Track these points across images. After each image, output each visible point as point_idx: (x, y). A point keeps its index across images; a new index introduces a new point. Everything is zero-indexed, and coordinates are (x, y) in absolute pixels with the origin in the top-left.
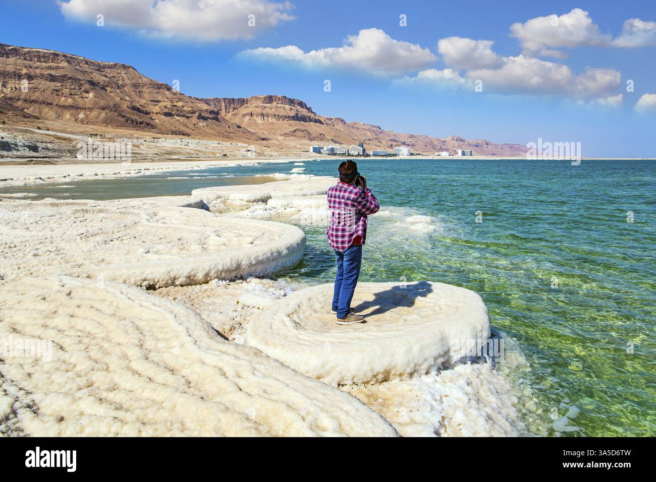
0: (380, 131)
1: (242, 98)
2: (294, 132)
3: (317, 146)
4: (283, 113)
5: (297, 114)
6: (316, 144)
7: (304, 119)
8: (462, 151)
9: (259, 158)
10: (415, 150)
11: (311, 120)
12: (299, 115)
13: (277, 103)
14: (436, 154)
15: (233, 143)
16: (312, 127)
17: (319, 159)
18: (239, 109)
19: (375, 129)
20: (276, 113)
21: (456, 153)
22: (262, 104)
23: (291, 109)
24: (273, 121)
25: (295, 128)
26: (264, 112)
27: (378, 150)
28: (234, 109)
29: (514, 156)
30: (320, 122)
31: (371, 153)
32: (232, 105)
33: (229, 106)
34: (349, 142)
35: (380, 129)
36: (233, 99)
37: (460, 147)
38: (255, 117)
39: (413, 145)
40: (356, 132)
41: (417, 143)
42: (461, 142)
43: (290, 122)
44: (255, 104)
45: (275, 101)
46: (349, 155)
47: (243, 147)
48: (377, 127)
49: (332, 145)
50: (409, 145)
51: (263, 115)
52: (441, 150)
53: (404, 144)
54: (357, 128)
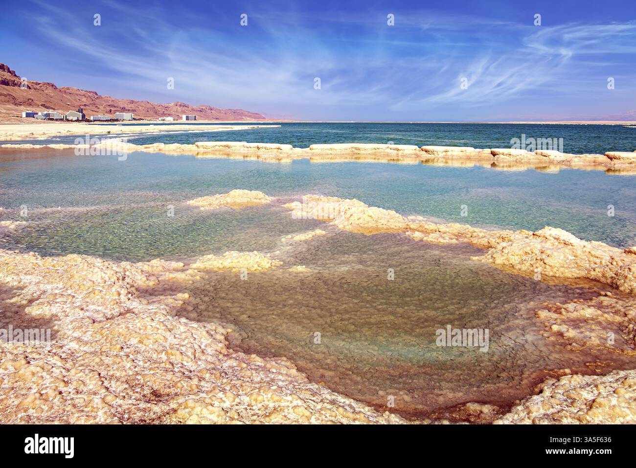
0: (96, 96)
3: (30, 112)
6: (25, 109)
8: (186, 116)
10: (136, 115)
12: (1, 79)
14: (160, 118)
19: (91, 95)
21: (181, 118)
27: (99, 116)
29: (237, 120)
31: (94, 119)
34: (65, 108)
35: (96, 94)
37: (184, 112)
39: (134, 111)
40: (69, 97)
41: (137, 108)
42: (184, 108)
48: (93, 93)
50: (129, 110)
52: (164, 114)
53: (123, 110)
54: (70, 94)
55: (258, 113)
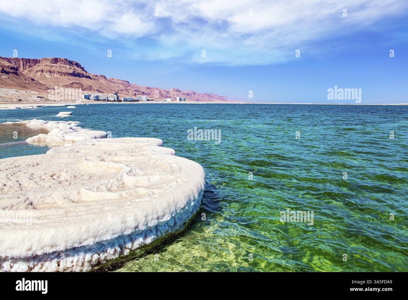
0: (128, 84)
1: (36, 59)
2: (72, 84)
3: (87, 94)
4: (64, 71)
5: (74, 72)
6: (87, 93)
7: (79, 75)
8: (180, 98)
9: (46, 102)
10: (150, 97)
11: (83, 76)
12: (76, 73)
13: (61, 64)
14: (163, 100)
15: (28, 92)
16: (84, 81)
17: (88, 104)
18: (33, 67)
19: (125, 83)
20: (60, 71)
21: (176, 99)
22: (50, 64)
23: (70, 68)
24: (57, 76)
25: (72, 82)
26: (52, 69)
27: (127, 98)
28: (30, 66)
29: (210, 101)
30: (89, 77)
31: (123, 99)
32: (28, 64)
33: (26, 64)
34: (108, 92)
35: (129, 83)
36: (29, 60)
37: (178, 95)
38: (45, 73)
39: (149, 94)
40: (112, 84)
41: (151, 93)
42: (179, 92)
43: (70, 77)
44: (45, 64)
45: (59, 62)
46: (108, 101)
47: (34, 94)
48: (127, 82)
49: (97, 94)
50: (146, 94)
51: (50, 72)
52: (167, 97)
53: (143, 93)
54: (114, 82)
55: (223, 96)
